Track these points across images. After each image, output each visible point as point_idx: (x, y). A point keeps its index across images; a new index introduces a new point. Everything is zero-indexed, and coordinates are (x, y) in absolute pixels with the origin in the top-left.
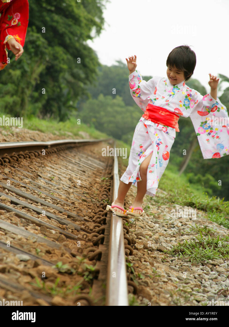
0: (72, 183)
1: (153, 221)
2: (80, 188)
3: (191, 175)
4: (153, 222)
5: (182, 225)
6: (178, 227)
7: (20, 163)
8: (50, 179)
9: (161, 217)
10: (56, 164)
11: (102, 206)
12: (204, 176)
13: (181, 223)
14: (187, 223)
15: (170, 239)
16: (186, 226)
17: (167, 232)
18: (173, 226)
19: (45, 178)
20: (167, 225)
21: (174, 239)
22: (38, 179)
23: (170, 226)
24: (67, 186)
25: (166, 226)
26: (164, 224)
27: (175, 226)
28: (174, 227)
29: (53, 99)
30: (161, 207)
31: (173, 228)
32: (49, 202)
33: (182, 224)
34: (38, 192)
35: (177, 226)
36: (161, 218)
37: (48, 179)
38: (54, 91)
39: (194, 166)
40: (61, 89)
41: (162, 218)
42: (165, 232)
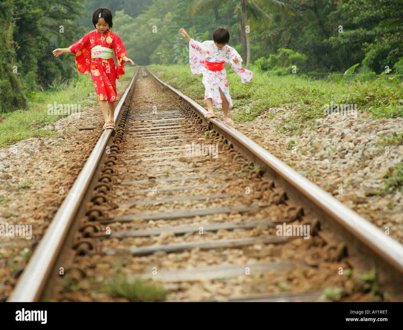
0: (189, 163)
1: (317, 158)
2: (203, 165)
3: (261, 60)
4: (318, 160)
5: (355, 145)
6: (352, 150)
7: (118, 173)
8: (166, 174)
9: (319, 147)
10: (143, 148)
11: (254, 175)
12: (276, 52)
13: (351, 141)
14: (359, 138)
15: (362, 172)
16: (360, 142)
17: (348, 164)
18: (345, 152)
19: (160, 176)
20: (336, 154)
21: (367, 169)
22: (157, 183)
23: (342, 154)
24: (190, 172)
25: (337, 156)
26: (333, 155)
27: (347, 150)
28: (347, 152)
29: (44, 58)
30: (304, 133)
31: (347, 154)
32: (202, 207)
33: (353, 142)
34: (179, 201)
35: (350, 149)
36: (320, 149)
37: (164, 176)
38: (40, 48)
39: (257, 47)
40: (47, 41)
41: (321, 147)
42: (345, 165)
